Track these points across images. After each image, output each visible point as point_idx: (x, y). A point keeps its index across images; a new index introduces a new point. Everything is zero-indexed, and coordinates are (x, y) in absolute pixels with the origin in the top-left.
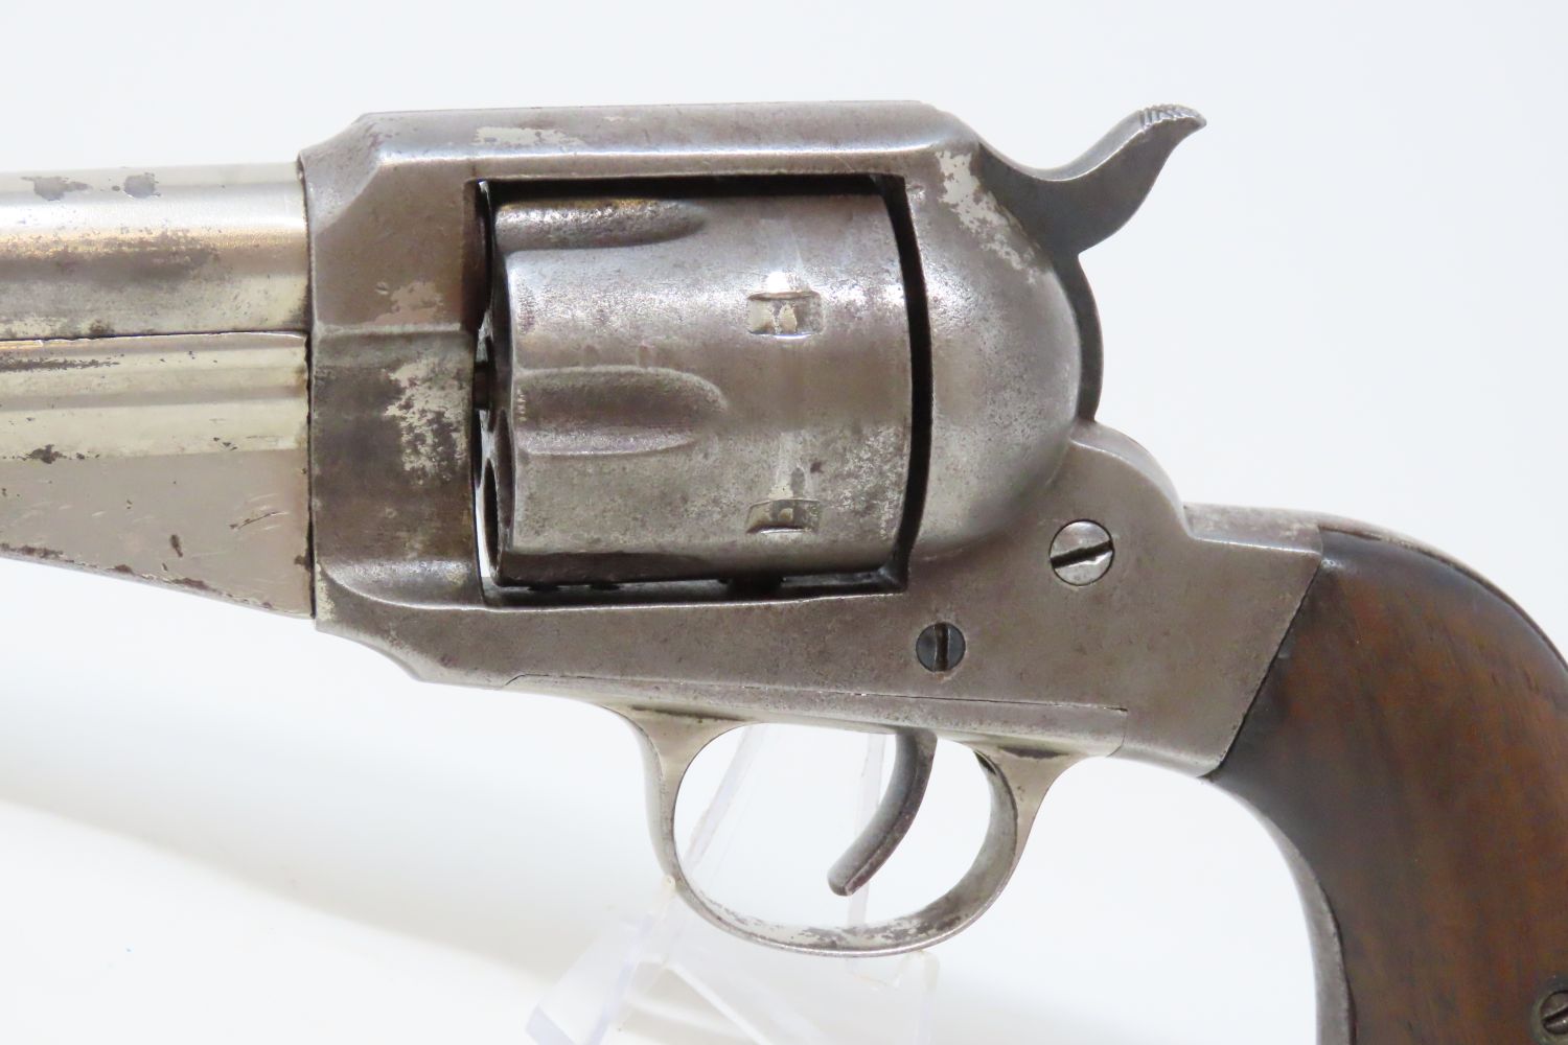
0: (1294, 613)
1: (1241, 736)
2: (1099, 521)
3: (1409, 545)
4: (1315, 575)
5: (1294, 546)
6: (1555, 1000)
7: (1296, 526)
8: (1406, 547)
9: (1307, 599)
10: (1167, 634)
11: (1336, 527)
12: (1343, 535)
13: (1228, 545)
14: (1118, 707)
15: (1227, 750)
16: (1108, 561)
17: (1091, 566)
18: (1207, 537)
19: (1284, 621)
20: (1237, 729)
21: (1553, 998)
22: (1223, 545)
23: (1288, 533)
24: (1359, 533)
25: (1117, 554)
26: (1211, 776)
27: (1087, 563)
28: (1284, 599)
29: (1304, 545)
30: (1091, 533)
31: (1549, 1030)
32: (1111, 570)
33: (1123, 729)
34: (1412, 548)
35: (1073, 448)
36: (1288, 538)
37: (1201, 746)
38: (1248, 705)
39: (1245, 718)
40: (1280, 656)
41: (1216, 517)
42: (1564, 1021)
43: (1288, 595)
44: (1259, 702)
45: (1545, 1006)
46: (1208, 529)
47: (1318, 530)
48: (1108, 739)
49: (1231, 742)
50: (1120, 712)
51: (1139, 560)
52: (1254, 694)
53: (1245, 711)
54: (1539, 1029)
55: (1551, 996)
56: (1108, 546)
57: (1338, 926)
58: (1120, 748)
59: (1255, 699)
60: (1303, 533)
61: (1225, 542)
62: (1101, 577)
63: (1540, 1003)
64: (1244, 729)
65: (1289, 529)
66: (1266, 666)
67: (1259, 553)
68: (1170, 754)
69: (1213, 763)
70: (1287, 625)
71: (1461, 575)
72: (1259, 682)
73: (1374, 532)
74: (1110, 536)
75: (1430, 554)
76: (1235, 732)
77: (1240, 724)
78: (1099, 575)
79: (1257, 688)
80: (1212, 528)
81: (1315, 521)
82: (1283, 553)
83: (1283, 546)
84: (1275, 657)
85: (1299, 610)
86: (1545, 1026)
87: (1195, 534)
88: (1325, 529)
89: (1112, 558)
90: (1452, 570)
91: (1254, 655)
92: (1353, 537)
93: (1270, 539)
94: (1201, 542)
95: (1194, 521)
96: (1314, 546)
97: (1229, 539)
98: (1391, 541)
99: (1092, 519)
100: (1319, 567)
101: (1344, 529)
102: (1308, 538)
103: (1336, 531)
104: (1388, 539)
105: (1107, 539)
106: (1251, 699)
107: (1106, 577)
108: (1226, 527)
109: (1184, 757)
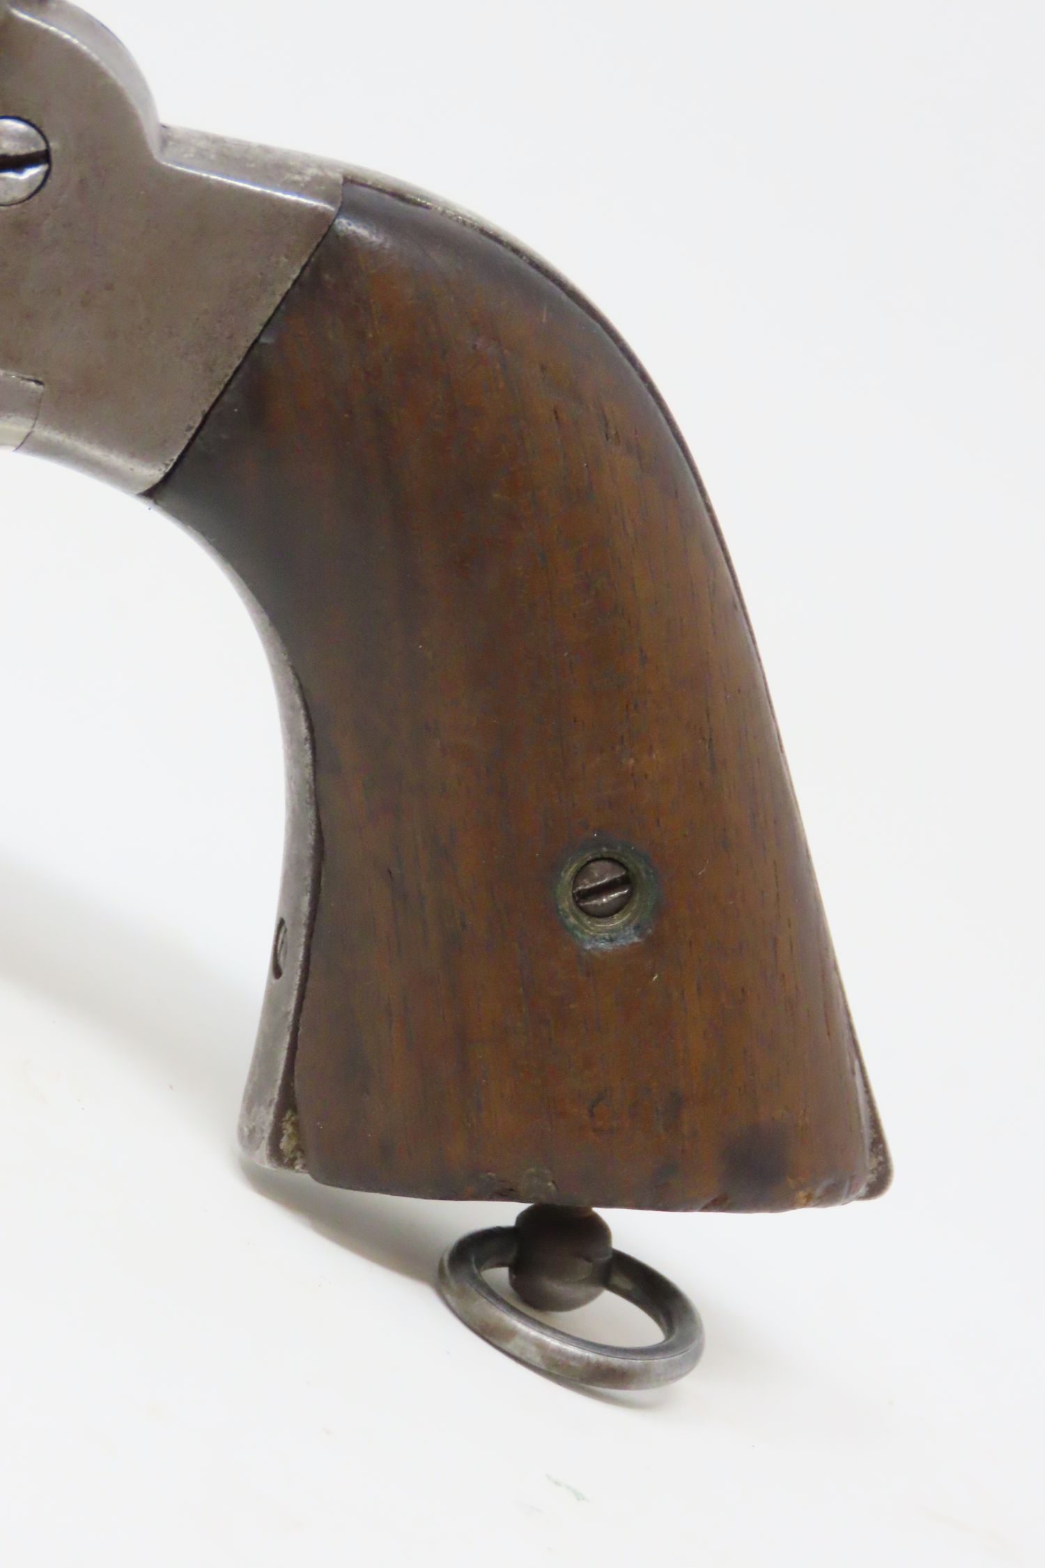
0: (289, 285)
1: (198, 440)
2: (34, 121)
3: (469, 221)
4: (325, 236)
5: (299, 194)
6: (596, 869)
7: (312, 171)
8: (464, 223)
9: (308, 269)
10: (109, 287)
11: (369, 183)
12: (375, 192)
13: (208, 179)
14: (32, 377)
15: (175, 458)
16: (41, 178)
17: (17, 181)
18: (180, 164)
19: (274, 293)
20: (193, 431)
21: (592, 865)
22: (201, 178)
23: (297, 178)
24: (399, 195)
25: (54, 169)
26: (152, 493)
27: (11, 175)
28: (277, 263)
29: (314, 195)
30: (22, 137)
31: (583, 910)
32: (44, 190)
33: (35, 408)
34: (472, 226)
35: (11, 19)
36: (295, 183)
37: (138, 446)
38: (212, 400)
39: (206, 417)
40: (263, 340)
41: (202, 144)
42: (604, 900)
43: (283, 259)
44: (226, 398)
45: (581, 873)
46: (186, 156)
47: (341, 181)
48: (12, 419)
49: (183, 447)
50: (33, 384)
51: (82, 181)
52: (222, 387)
53: (206, 409)
54: (566, 904)
55: (589, 862)
56: (43, 157)
57: (311, 729)
58: (29, 435)
59: (222, 393)
60: (317, 180)
61: (205, 175)
62: (30, 197)
63: (572, 870)
64: (202, 433)
65: (300, 173)
66: (242, 351)
67: (250, 195)
68: (97, 453)
69: (154, 474)
70: (278, 299)
71: (533, 271)
72: (230, 372)
73: (422, 197)
74: (47, 142)
75: (496, 238)
76: (190, 435)
77: (197, 425)
78: (24, 195)
79: (226, 380)
80: (192, 155)
81: (342, 170)
82: (283, 200)
83: (285, 192)
84: (256, 341)
85: (295, 282)
86: (577, 903)
87: (167, 160)
88: (351, 180)
89: (47, 174)
90: (523, 264)
91: (227, 333)
92: (387, 197)
93: (267, 180)
94: (171, 170)
95: (170, 143)
96: (329, 199)
97: (212, 172)
98: (443, 213)
99: (26, 117)
100: (331, 227)
101: (380, 187)
102: (323, 188)
103: (369, 187)
104: (440, 209)
105: (42, 147)
106: (217, 393)
107: (36, 197)
108: (213, 157)
109: (117, 460)
